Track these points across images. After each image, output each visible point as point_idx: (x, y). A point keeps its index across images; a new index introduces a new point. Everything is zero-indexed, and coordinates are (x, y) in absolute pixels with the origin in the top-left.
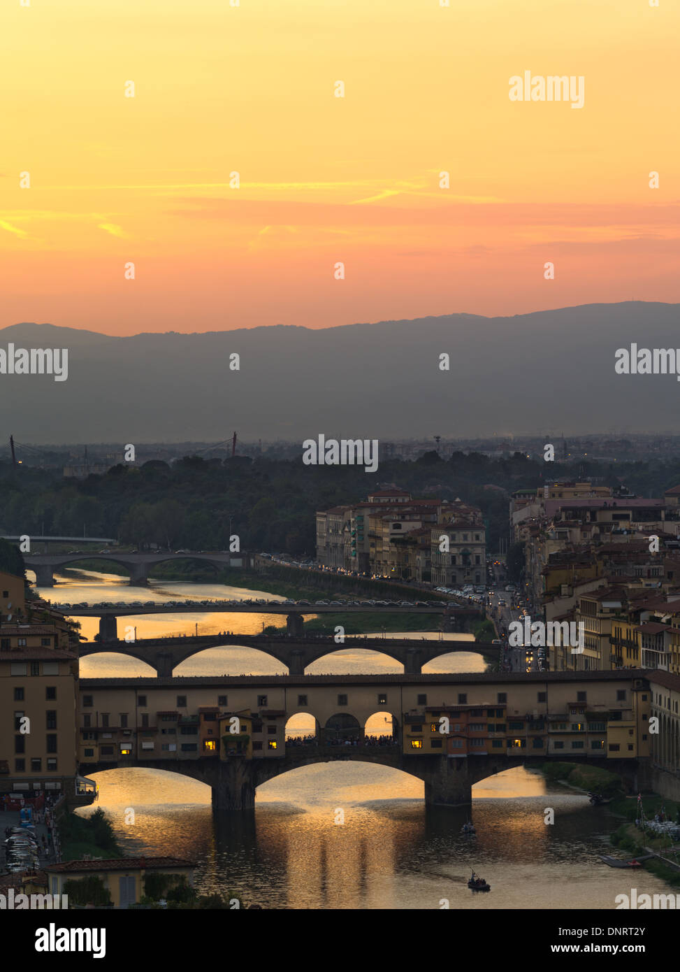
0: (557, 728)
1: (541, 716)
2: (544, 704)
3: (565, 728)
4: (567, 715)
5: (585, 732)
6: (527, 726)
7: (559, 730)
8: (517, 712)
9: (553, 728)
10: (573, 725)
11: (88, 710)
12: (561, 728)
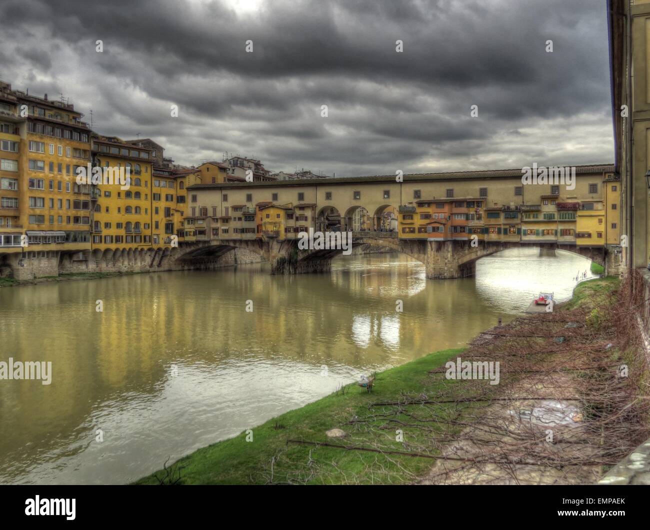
0: (529, 218)
1: (517, 207)
2: (521, 197)
3: (537, 217)
4: (540, 205)
5: (556, 222)
6: (502, 215)
7: (532, 219)
8: (496, 204)
9: (526, 218)
10: (545, 215)
11: (195, 205)
12: (534, 217)
